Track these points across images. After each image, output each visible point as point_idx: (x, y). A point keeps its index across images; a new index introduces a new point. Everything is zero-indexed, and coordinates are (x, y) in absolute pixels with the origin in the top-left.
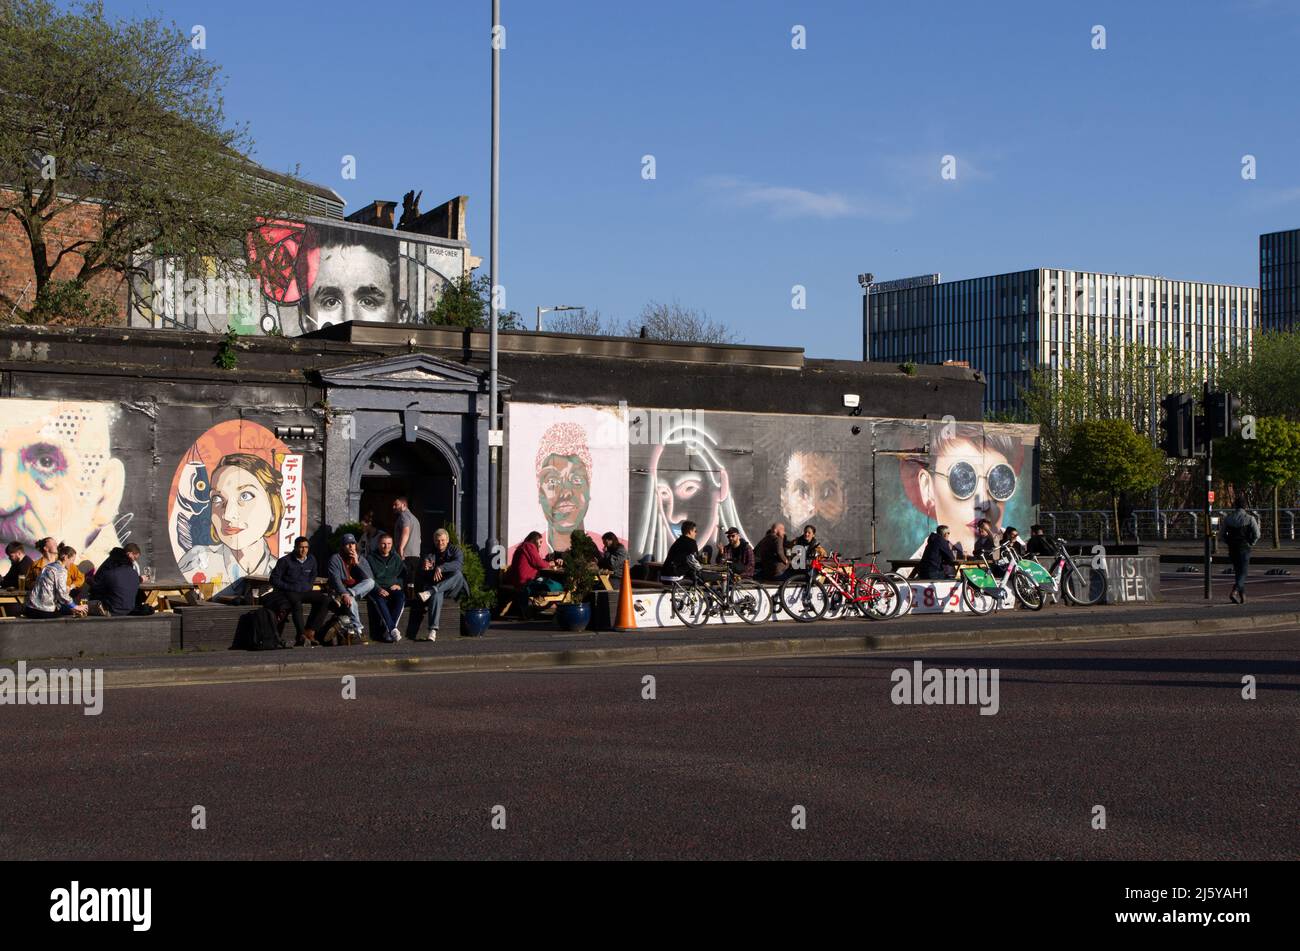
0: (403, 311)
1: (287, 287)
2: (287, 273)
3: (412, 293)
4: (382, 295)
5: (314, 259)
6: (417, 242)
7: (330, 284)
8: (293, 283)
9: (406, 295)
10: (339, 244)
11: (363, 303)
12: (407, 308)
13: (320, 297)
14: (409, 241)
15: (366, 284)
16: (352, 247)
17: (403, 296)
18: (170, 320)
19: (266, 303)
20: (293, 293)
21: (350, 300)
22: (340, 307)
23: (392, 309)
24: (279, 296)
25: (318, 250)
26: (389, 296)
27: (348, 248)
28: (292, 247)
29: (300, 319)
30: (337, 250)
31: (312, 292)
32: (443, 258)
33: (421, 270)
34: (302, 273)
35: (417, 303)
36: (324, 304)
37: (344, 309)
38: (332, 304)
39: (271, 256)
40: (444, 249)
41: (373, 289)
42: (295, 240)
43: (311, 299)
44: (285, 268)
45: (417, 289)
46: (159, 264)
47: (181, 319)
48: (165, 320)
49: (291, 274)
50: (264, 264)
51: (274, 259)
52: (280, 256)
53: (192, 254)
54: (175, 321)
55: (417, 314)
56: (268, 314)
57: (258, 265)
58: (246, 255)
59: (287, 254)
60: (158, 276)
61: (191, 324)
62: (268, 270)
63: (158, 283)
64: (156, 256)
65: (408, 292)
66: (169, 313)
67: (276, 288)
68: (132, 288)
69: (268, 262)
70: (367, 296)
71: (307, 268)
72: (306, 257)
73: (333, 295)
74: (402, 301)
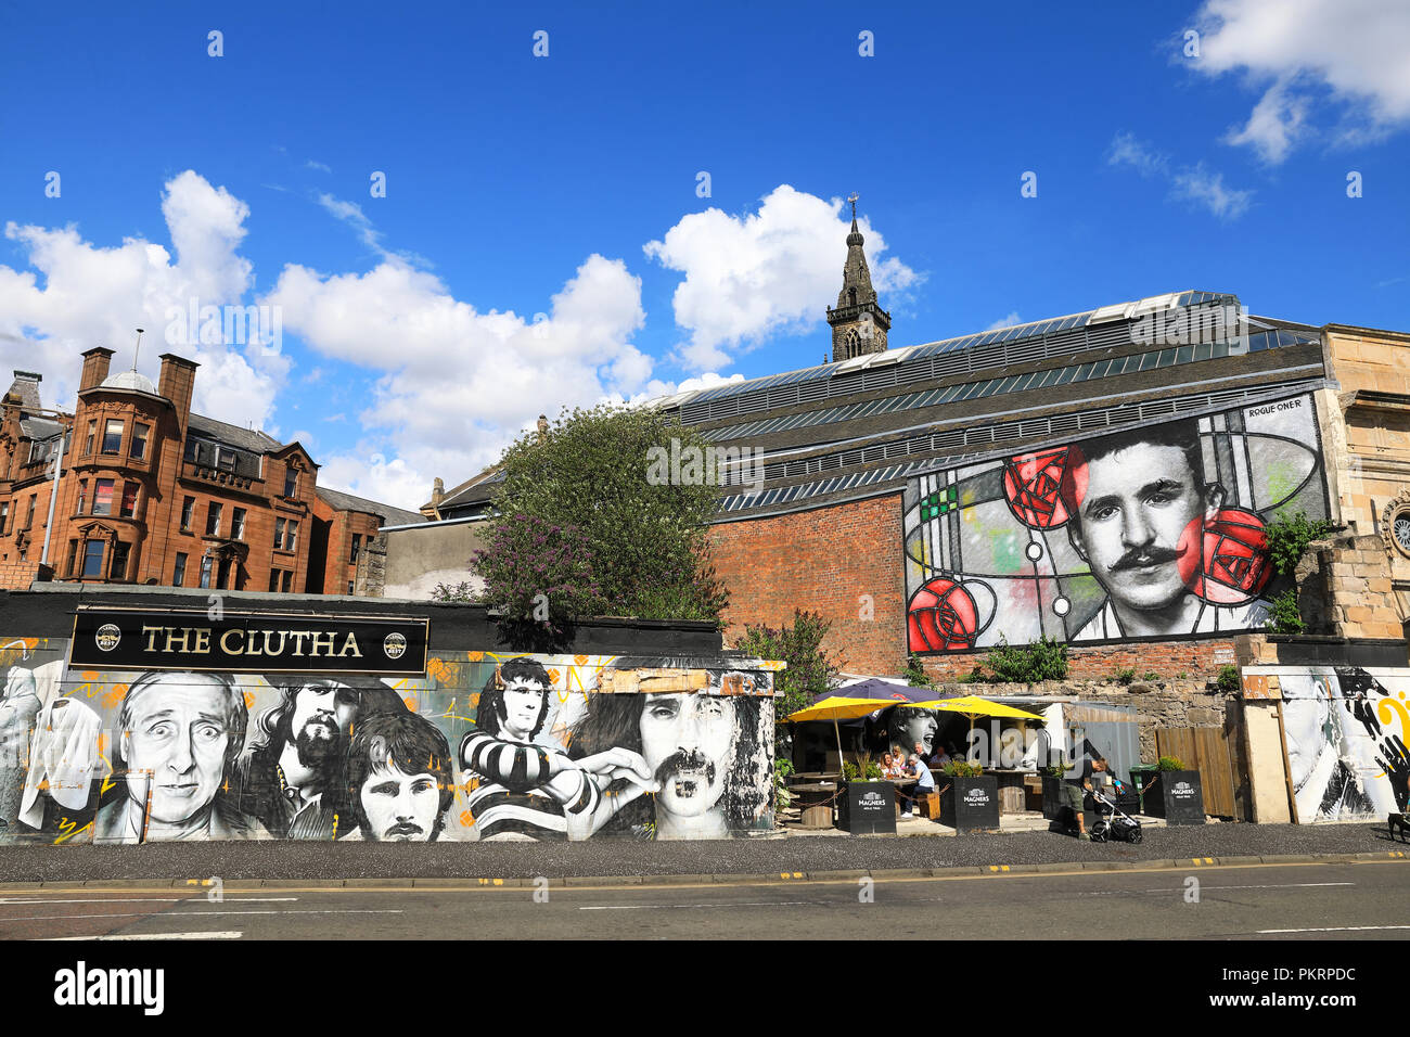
0: (1214, 495)
1: (1053, 511)
2: (1051, 498)
3: (1225, 470)
4: (1179, 485)
5: (1080, 477)
6: (1226, 412)
7: (1103, 495)
8: (1059, 505)
9: (1215, 476)
10: (1111, 450)
11: (1152, 502)
12: (1220, 489)
13: (1093, 511)
14: (1211, 415)
15: (1153, 479)
16: (1129, 449)
18: (938, 570)
19: (1030, 533)
20: (1060, 515)
21: (1132, 506)
22: (1120, 513)
23: (1195, 497)
24: (1044, 522)
25: (1085, 467)
26: (1188, 486)
27: (1123, 452)
28: (1054, 472)
29: (1071, 538)
30: (1109, 457)
31: (1083, 507)
32: (1271, 416)
33: (1237, 442)
34: (1068, 491)
35: (1235, 481)
36: (1098, 517)
37: (1125, 515)
38: (1108, 514)
39: (1032, 488)
40: (1275, 405)
41: (1162, 484)
42: (1056, 465)
43: (1082, 515)
44: (1048, 494)
45: (1233, 464)
46: (926, 527)
47: (947, 566)
48: (934, 570)
49: (1056, 499)
50: (1024, 497)
51: (1035, 490)
52: (1041, 485)
53: (953, 510)
54: (942, 570)
55: (1236, 494)
56: (1033, 543)
57: (1018, 500)
58: (1005, 496)
59: (1050, 480)
60: (926, 537)
61: (957, 568)
62: (1031, 502)
63: (926, 543)
64: (923, 521)
65: (1218, 471)
66: (937, 564)
67: (1040, 516)
68: (906, 553)
69: (1029, 494)
70: (1156, 492)
71: (1073, 486)
72: (1072, 478)
73: (1109, 505)
74: (1211, 485)
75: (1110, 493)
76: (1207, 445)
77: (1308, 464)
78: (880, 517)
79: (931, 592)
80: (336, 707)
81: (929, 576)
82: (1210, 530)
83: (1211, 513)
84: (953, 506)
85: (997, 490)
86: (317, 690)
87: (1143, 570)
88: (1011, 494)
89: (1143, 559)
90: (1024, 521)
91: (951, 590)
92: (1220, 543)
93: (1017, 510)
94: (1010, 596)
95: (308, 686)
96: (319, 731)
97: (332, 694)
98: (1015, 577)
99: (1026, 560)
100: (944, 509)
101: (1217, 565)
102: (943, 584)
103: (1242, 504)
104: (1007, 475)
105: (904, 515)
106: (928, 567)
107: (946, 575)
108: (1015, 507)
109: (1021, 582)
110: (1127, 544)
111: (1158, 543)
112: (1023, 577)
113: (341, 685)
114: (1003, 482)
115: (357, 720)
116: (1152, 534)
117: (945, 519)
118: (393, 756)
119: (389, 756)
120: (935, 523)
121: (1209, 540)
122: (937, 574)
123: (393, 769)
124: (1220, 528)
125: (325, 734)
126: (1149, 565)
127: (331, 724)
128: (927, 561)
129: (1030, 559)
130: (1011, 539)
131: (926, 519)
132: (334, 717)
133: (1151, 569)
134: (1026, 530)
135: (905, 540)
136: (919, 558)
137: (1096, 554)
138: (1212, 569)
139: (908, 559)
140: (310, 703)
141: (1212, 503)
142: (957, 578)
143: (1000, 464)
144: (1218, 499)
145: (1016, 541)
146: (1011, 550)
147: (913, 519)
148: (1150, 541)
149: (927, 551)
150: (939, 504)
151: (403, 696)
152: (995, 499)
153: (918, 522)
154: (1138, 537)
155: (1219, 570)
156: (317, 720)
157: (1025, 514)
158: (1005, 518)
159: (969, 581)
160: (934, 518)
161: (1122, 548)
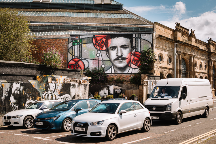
0: (134, 49)
1: (103, 47)
2: (103, 45)
3: (137, 45)
4: (128, 46)
5: (109, 41)
6: (138, 34)
7: (114, 46)
8: (104, 46)
10: (116, 37)
12: (135, 48)
13: (111, 48)
14: (135, 34)
15: (124, 44)
16: (120, 37)
17: (134, 45)
20: (104, 48)
21: (119, 48)
23: (131, 49)
24: (101, 49)
25: (110, 39)
26: (130, 46)
27: (118, 38)
28: (104, 40)
29: (106, 53)
30: (116, 38)
31: (109, 48)
32: (146, 36)
33: (139, 40)
34: (106, 44)
35: (138, 47)
36: (112, 50)
37: (117, 50)
38: (114, 49)
39: (99, 42)
40: (146, 34)
41: (125, 45)
42: (104, 38)
43: (109, 49)
44: (102, 44)
45: (138, 44)
46: (74, 47)
47: (78, 56)
48: (75, 56)
49: (104, 45)
50: (97, 44)
51: (100, 42)
52: (101, 42)
53: (81, 44)
54: (77, 56)
55: (138, 49)
56: (98, 53)
57: (96, 44)
58: (93, 43)
59: (103, 41)
60: (74, 49)
61: (80, 56)
62: (98, 45)
63: (74, 50)
64: (73, 45)
65: (135, 44)
66: (76, 55)
67: (100, 48)
68: (68, 52)
69: (98, 43)
70: (124, 47)
71: (108, 43)
72: (108, 41)
73: (115, 48)
74: (134, 47)
75: (115, 45)
76: (134, 39)
77: (150, 46)
78: (62, 43)
79: (74, 61)
80: (20, 87)
81: (74, 57)
82: (133, 55)
83: (133, 52)
84: (81, 43)
85: (91, 41)
86: (17, 83)
87: (120, 61)
88: (94, 42)
89: (120, 59)
90: (97, 49)
91: (79, 61)
92: (134, 57)
93: (95, 46)
94: (92, 63)
95: (15, 82)
96: (17, 92)
97: (19, 84)
98: (93, 60)
99: (96, 56)
100: (78, 43)
101: (133, 61)
102: (77, 59)
103: (139, 51)
104: (94, 38)
105: (68, 44)
106: (74, 55)
107: (78, 58)
108: (95, 45)
109: (95, 61)
110: (117, 56)
111: (123, 56)
112: (95, 60)
113: (21, 82)
114: (93, 40)
115: (24, 89)
116: (122, 54)
117: (78, 46)
118: (31, 97)
119: (30, 97)
120: (76, 46)
121: (132, 56)
122: (76, 57)
123: (31, 100)
124: (135, 55)
125: (18, 93)
126: (121, 60)
127: (19, 90)
128: (73, 54)
129: (97, 56)
130: (93, 52)
131: (74, 45)
132: (20, 89)
133: (121, 61)
134: (97, 50)
135: (68, 49)
136: (72, 53)
137: (111, 57)
138: (132, 62)
139: (69, 53)
140: (15, 86)
141: (134, 50)
142: (80, 58)
143: (92, 36)
144: (135, 49)
145: (94, 52)
146: (93, 54)
147: (70, 45)
148: (122, 55)
149: (74, 52)
150: (77, 42)
151: (33, 84)
152: (90, 43)
153: (72, 45)
154: (120, 54)
155: (133, 62)
156: (16, 90)
157: (97, 47)
158: (92, 47)
159: (83, 59)
160: (76, 45)
161: (116, 56)
